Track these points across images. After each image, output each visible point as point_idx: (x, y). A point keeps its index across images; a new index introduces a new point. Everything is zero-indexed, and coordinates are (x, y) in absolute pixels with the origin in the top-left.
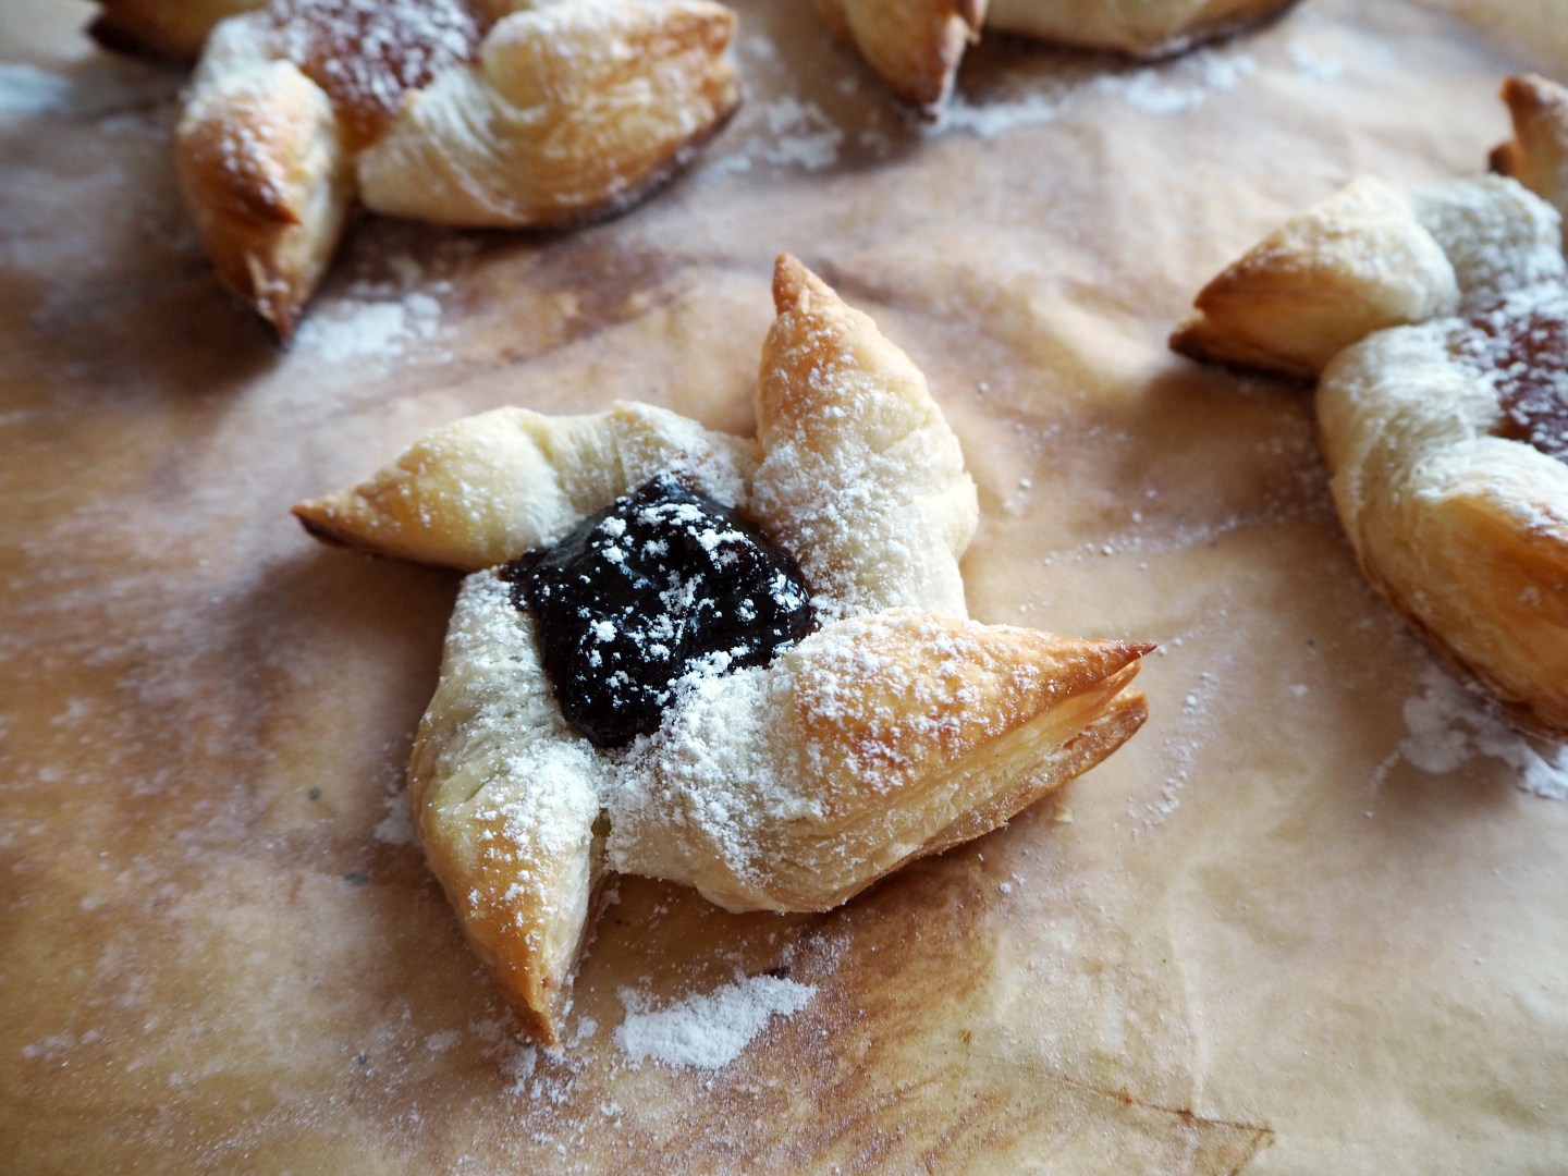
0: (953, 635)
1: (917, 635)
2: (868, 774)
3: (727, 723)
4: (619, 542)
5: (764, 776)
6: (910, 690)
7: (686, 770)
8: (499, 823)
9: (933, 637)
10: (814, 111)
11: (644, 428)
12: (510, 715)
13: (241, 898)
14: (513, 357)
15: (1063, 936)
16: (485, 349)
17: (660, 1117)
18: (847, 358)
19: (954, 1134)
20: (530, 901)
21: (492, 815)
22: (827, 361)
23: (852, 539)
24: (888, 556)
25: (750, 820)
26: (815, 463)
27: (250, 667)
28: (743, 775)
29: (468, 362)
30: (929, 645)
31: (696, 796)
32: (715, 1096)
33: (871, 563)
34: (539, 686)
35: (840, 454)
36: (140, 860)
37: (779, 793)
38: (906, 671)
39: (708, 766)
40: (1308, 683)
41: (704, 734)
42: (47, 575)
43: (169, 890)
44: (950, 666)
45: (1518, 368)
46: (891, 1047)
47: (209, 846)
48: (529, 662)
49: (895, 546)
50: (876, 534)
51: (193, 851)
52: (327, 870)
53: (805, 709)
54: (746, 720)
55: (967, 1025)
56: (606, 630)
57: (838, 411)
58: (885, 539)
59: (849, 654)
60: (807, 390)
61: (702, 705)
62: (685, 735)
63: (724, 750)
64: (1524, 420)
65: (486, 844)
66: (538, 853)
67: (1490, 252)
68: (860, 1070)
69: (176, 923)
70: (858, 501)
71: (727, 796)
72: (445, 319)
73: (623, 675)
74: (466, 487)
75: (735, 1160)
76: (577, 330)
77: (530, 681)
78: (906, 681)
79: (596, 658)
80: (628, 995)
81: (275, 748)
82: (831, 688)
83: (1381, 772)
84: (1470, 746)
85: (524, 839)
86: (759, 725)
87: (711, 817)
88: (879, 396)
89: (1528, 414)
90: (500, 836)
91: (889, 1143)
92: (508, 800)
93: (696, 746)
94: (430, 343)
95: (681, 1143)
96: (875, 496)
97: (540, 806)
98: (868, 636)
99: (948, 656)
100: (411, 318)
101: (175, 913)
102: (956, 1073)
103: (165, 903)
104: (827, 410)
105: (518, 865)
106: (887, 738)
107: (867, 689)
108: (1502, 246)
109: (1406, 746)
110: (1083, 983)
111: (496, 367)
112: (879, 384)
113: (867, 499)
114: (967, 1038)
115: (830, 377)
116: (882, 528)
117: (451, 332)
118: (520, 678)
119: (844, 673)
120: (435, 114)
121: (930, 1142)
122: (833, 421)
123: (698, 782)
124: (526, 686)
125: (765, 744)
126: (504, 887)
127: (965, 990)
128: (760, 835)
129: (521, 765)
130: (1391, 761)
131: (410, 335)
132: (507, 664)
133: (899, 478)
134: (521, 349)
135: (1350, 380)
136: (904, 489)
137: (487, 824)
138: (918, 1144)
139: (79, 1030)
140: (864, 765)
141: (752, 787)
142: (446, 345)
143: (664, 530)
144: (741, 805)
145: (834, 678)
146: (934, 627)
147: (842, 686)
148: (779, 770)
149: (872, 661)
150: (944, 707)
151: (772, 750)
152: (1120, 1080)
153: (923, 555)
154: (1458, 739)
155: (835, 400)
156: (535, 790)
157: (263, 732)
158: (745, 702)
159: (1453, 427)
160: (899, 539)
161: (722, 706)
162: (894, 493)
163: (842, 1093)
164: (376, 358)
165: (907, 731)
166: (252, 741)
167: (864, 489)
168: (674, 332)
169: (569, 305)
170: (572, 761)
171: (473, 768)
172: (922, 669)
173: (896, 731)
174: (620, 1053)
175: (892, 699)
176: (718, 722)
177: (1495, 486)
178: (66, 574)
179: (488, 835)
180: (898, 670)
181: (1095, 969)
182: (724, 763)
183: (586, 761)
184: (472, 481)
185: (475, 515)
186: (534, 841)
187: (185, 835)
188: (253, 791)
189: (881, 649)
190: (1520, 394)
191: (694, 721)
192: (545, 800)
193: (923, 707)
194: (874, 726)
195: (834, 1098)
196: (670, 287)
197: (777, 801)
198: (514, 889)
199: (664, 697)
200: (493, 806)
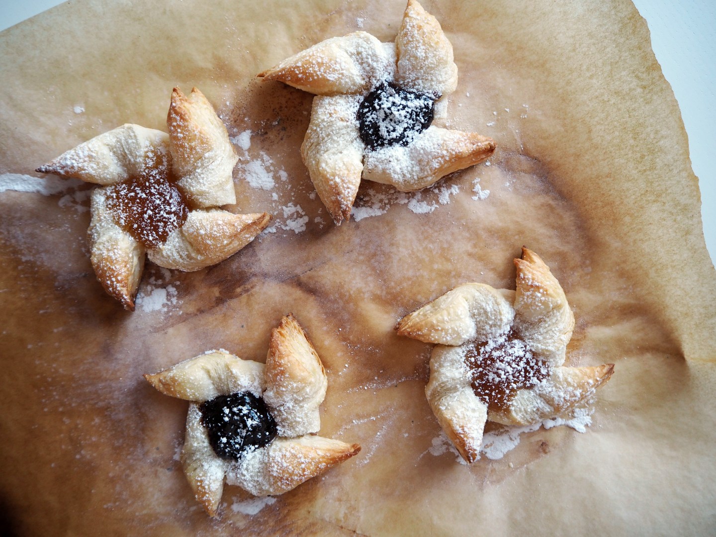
0: (305, 458)
1: (297, 457)
2: (283, 486)
3: (253, 467)
4: (227, 415)
5: (260, 479)
6: (293, 471)
7: (243, 478)
8: (201, 481)
9: (300, 458)
10: (299, 208)
11: (234, 377)
12: (203, 454)
13: (144, 475)
14: (201, 311)
15: (335, 492)
16: (191, 309)
17: (241, 524)
18: (287, 375)
19: (304, 531)
20: (209, 501)
21: (199, 479)
22: (282, 375)
23: (287, 417)
24: (295, 421)
25: (257, 487)
26: (278, 398)
27: (138, 411)
28: (256, 479)
29: (187, 314)
30: (299, 460)
31: (245, 483)
32: (253, 520)
33: (291, 423)
34: (209, 449)
35: (285, 397)
36: (120, 463)
37: (265, 483)
38: (293, 467)
39: (248, 477)
40: (409, 433)
41: (247, 469)
42: (81, 382)
43: (128, 472)
44: (303, 466)
45: (481, 369)
46: (292, 513)
47: (135, 460)
48: (206, 444)
49: (298, 419)
50: (293, 416)
51: (131, 461)
52: (163, 467)
53: (269, 471)
54: (257, 465)
55: (310, 510)
56: (224, 440)
57: (284, 389)
58: (295, 417)
59: (280, 461)
60: (276, 381)
61: (247, 462)
62: (243, 470)
63: (252, 474)
64: (477, 385)
65: (199, 486)
66: (210, 491)
67: (487, 327)
68: (285, 517)
69: (131, 481)
70: (289, 407)
71: (252, 483)
72: (179, 297)
73: (229, 449)
74: (188, 390)
75: (257, 534)
76: (220, 301)
77: (207, 447)
78: (292, 469)
79: (222, 445)
80: (234, 499)
81: (147, 435)
82: (275, 469)
83: (422, 455)
84: (447, 449)
85: (207, 487)
86: (260, 466)
87: (249, 487)
88: (295, 385)
89: (478, 383)
90: (201, 485)
91: (290, 532)
92: (203, 476)
93: (245, 472)
94: (175, 307)
95: (245, 529)
96: (293, 406)
97: (210, 479)
98: (285, 456)
99: (303, 463)
100: (168, 294)
101: (130, 478)
102: (306, 518)
103: (127, 476)
104: (281, 388)
105: (205, 493)
106: (287, 480)
107: (283, 471)
108: (491, 326)
109: (431, 449)
110: (337, 503)
111: (196, 315)
112: (295, 382)
113: (291, 407)
114: (309, 512)
115: (282, 379)
116: (295, 415)
117: (181, 302)
118: (205, 447)
119: (278, 466)
120: (169, 253)
121: (299, 532)
122: (283, 391)
123: (245, 481)
124: (206, 449)
125: (261, 471)
126: (203, 497)
127: (310, 501)
128: (260, 489)
129: (206, 466)
130: (425, 453)
131: (169, 303)
132: (201, 444)
133: (300, 402)
134: (202, 308)
135: (436, 362)
136: (301, 404)
137: (198, 481)
138: (295, 532)
139: (115, 502)
140: (282, 484)
141: (258, 481)
142: (180, 308)
143: (238, 415)
144: (255, 484)
145: (276, 466)
146: (301, 455)
147: (278, 469)
148: (264, 478)
149: (285, 465)
150: (301, 475)
151: (263, 472)
152: (342, 524)
153: (305, 419)
154: (444, 447)
155: (283, 386)
156: (209, 475)
157: (143, 430)
158: (257, 460)
159: (455, 389)
160: (299, 417)
161: (252, 462)
162: (299, 405)
163: (281, 521)
164: (159, 311)
165: (292, 479)
166: (141, 432)
167: (290, 405)
168: (248, 304)
169: (216, 292)
170: (218, 464)
171: (195, 466)
172: (296, 466)
173: (290, 479)
174: (232, 511)
175: (288, 473)
176: (250, 467)
177: (454, 418)
178: (86, 382)
179: (199, 484)
180: (290, 467)
181: (340, 500)
182: (251, 476)
183: (221, 464)
184: (189, 388)
185: (191, 397)
186: (209, 488)
187: (129, 457)
188: (143, 446)
189: (287, 461)
190: (478, 378)
191: (245, 466)
192: (211, 477)
193: (296, 475)
194: (285, 478)
195: (279, 522)
196: (248, 286)
197: (264, 485)
198: (205, 498)
199: (238, 455)
200: (200, 477)
